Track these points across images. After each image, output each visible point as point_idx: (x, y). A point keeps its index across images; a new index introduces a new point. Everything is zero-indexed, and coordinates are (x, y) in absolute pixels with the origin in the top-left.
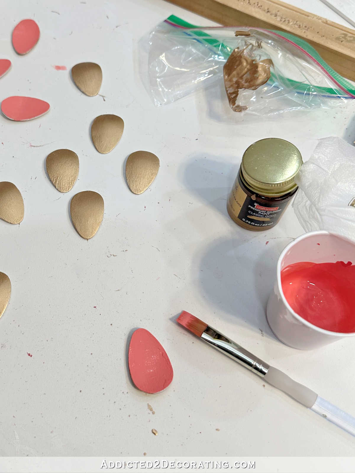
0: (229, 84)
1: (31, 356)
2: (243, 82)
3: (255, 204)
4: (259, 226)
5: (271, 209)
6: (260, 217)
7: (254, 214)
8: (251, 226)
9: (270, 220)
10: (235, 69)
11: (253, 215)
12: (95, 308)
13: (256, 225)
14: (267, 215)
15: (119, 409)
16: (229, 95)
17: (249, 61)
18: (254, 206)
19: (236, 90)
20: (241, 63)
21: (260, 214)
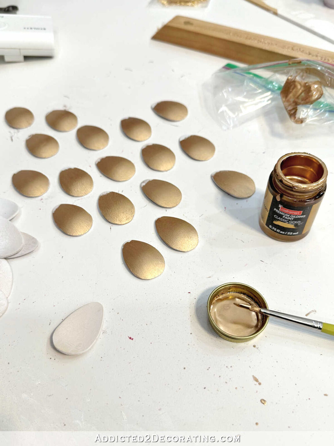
0: (287, 104)
1: (132, 339)
2: (299, 101)
3: (280, 206)
4: (284, 234)
5: (295, 213)
6: (284, 222)
7: (279, 218)
8: (277, 234)
9: (294, 228)
10: (291, 92)
11: (278, 220)
12: (189, 294)
13: (281, 232)
14: (291, 220)
15: (225, 382)
16: (289, 112)
17: (303, 84)
18: (278, 208)
19: (295, 107)
20: (295, 86)
21: (284, 218)
